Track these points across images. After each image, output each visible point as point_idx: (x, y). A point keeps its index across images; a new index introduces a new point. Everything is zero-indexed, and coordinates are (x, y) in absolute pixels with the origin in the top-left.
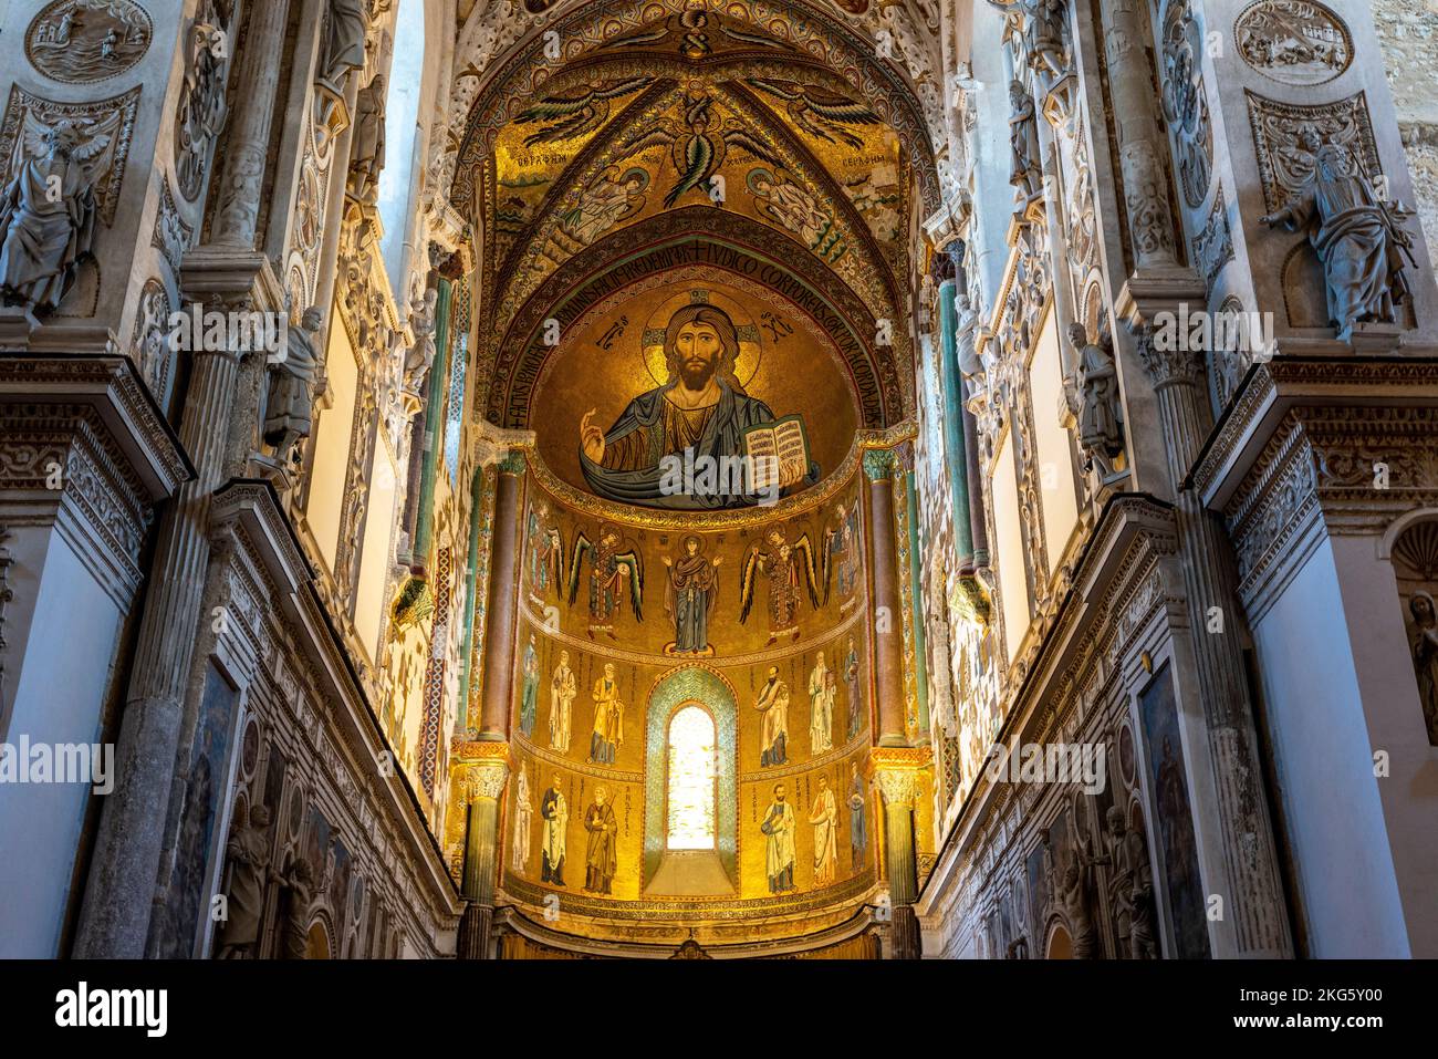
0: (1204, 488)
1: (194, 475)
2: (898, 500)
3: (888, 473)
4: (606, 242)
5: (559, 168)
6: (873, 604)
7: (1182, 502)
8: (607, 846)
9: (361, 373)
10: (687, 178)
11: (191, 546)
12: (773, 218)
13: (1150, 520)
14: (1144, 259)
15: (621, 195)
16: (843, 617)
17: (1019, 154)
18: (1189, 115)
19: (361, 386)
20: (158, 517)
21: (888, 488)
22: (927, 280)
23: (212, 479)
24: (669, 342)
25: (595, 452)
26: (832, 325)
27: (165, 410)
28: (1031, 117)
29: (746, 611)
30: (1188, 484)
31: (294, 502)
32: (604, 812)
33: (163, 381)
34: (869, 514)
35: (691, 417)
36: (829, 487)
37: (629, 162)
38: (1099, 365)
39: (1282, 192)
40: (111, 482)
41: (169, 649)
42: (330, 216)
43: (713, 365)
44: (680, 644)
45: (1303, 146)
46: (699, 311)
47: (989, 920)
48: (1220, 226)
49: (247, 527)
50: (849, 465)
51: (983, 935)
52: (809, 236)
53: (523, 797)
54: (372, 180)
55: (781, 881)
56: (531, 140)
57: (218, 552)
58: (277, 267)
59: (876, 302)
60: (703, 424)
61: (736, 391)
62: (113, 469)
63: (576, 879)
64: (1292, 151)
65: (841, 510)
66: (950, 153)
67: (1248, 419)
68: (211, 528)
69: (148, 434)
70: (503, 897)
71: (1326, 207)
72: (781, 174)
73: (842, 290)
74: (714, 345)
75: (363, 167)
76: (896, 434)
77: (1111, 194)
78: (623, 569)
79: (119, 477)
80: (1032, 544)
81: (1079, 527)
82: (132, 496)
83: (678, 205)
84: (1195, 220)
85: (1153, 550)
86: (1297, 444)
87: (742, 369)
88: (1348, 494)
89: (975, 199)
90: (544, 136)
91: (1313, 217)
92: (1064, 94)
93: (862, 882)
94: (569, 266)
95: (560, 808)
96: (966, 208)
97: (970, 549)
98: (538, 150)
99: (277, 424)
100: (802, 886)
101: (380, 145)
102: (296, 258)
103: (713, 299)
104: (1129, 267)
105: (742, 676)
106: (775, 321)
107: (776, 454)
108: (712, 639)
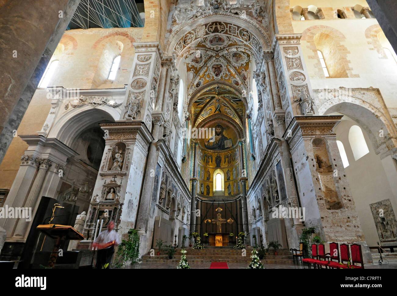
0: (285, 137)
1: (154, 139)
2: (243, 148)
3: (242, 144)
4: (207, 118)
5: (201, 109)
6: (240, 160)
7: (282, 139)
8: (209, 190)
9: (176, 131)
10: (217, 109)
11: (154, 148)
12: (227, 114)
13: (278, 142)
14: (276, 108)
15: (209, 112)
16: (237, 162)
17: (259, 99)
18: (283, 89)
19: (176, 132)
20: (150, 145)
21: (242, 146)
22: (247, 119)
23: (156, 140)
25: (206, 144)
26: (235, 127)
27: (150, 132)
28: (261, 94)
29: (225, 162)
30: (283, 137)
31: (168, 145)
32: (208, 186)
33: (150, 128)
34: (240, 149)
35: (218, 139)
36: (235, 146)
37: (209, 108)
38: (270, 123)
39: (296, 97)
40: (143, 140)
41: (152, 161)
42: (171, 109)
44: (217, 167)
45: (299, 91)
46: (219, 126)
47: (255, 197)
48: (287, 103)
49: (161, 146)
50: (237, 143)
51: (254, 199)
52: (232, 116)
54: (177, 105)
55: (229, 194)
56: (197, 105)
57: (158, 149)
58: (164, 114)
59: (240, 124)
60: (219, 140)
61: (223, 136)
62: (143, 138)
63: (205, 194)
64: (297, 92)
65: (236, 150)
66: (250, 103)
67: (292, 126)
68: (156, 146)
69: (147, 133)
70: (197, 196)
71: (302, 99)
72: (228, 108)
73: (236, 123)
74: (221, 130)
75: (175, 104)
76: (243, 140)
77: (272, 101)
78: (210, 158)
79: (144, 139)
80: (261, 150)
81: (268, 145)
82: (146, 142)
83: (216, 113)
84: (283, 103)
85: (278, 146)
86: (299, 129)
87: (224, 133)
88: (306, 135)
89: (253, 108)
90: (199, 104)
91: (301, 100)
92: (265, 89)
93: (239, 193)
94: (202, 121)
96: (252, 109)
97: (253, 151)
98: (198, 106)
99: (165, 134)
101: (178, 101)
102: (167, 113)
103: (220, 124)
104: (275, 110)
105: (224, 170)
106: (228, 127)
107: (228, 144)
108: (221, 166)
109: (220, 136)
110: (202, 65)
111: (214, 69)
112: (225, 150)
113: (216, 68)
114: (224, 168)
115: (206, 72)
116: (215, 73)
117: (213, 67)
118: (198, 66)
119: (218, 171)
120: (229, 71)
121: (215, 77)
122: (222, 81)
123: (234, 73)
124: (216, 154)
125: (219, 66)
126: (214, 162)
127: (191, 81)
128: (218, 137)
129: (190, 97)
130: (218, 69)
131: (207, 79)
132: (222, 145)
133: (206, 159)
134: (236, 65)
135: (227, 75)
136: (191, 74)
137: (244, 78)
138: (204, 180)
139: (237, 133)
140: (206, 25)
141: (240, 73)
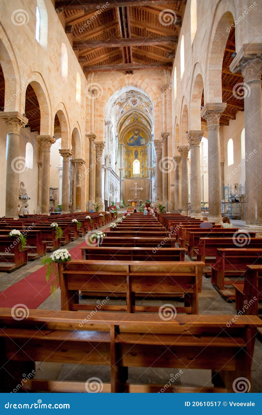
3: (151, 145)
4: (128, 125)
6: (150, 156)
8: (130, 174)
10: (135, 119)
12: (142, 122)
15: (129, 121)
16: (148, 156)
21: (151, 147)
24: (134, 132)
25: (128, 142)
29: (141, 155)
32: (130, 171)
34: (150, 149)
36: (147, 145)
37: (130, 118)
43: (138, 134)
44: (135, 158)
46: (136, 130)
50: (148, 144)
52: (145, 124)
53: (124, 171)
55: (143, 176)
60: (137, 138)
61: (140, 136)
63: (128, 176)
70: (123, 179)
72: (143, 119)
73: (148, 129)
74: (138, 132)
78: (131, 152)
83: (134, 121)
87: (140, 134)
93: (148, 177)
95: (127, 171)
100: (144, 177)
105: (140, 160)
106: (142, 131)
107: (143, 141)
108: (138, 157)
109: (137, 136)
110: (124, 101)
111: (132, 102)
112: (141, 146)
113: (133, 101)
114: (140, 159)
115: (127, 104)
116: (132, 104)
117: (131, 101)
118: (122, 102)
119: (136, 160)
120: (142, 104)
121: (133, 106)
122: (137, 109)
123: (145, 106)
124: (135, 149)
125: (135, 100)
126: (133, 155)
127: (117, 110)
128: (136, 136)
129: (117, 121)
130: (134, 102)
131: (128, 107)
132: (139, 142)
133: (128, 153)
134: (146, 101)
135: (140, 106)
136: (118, 107)
137: (151, 109)
138: (127, 168)
139: (148, 136)
140: (126, 93)
141: (148, 106)
